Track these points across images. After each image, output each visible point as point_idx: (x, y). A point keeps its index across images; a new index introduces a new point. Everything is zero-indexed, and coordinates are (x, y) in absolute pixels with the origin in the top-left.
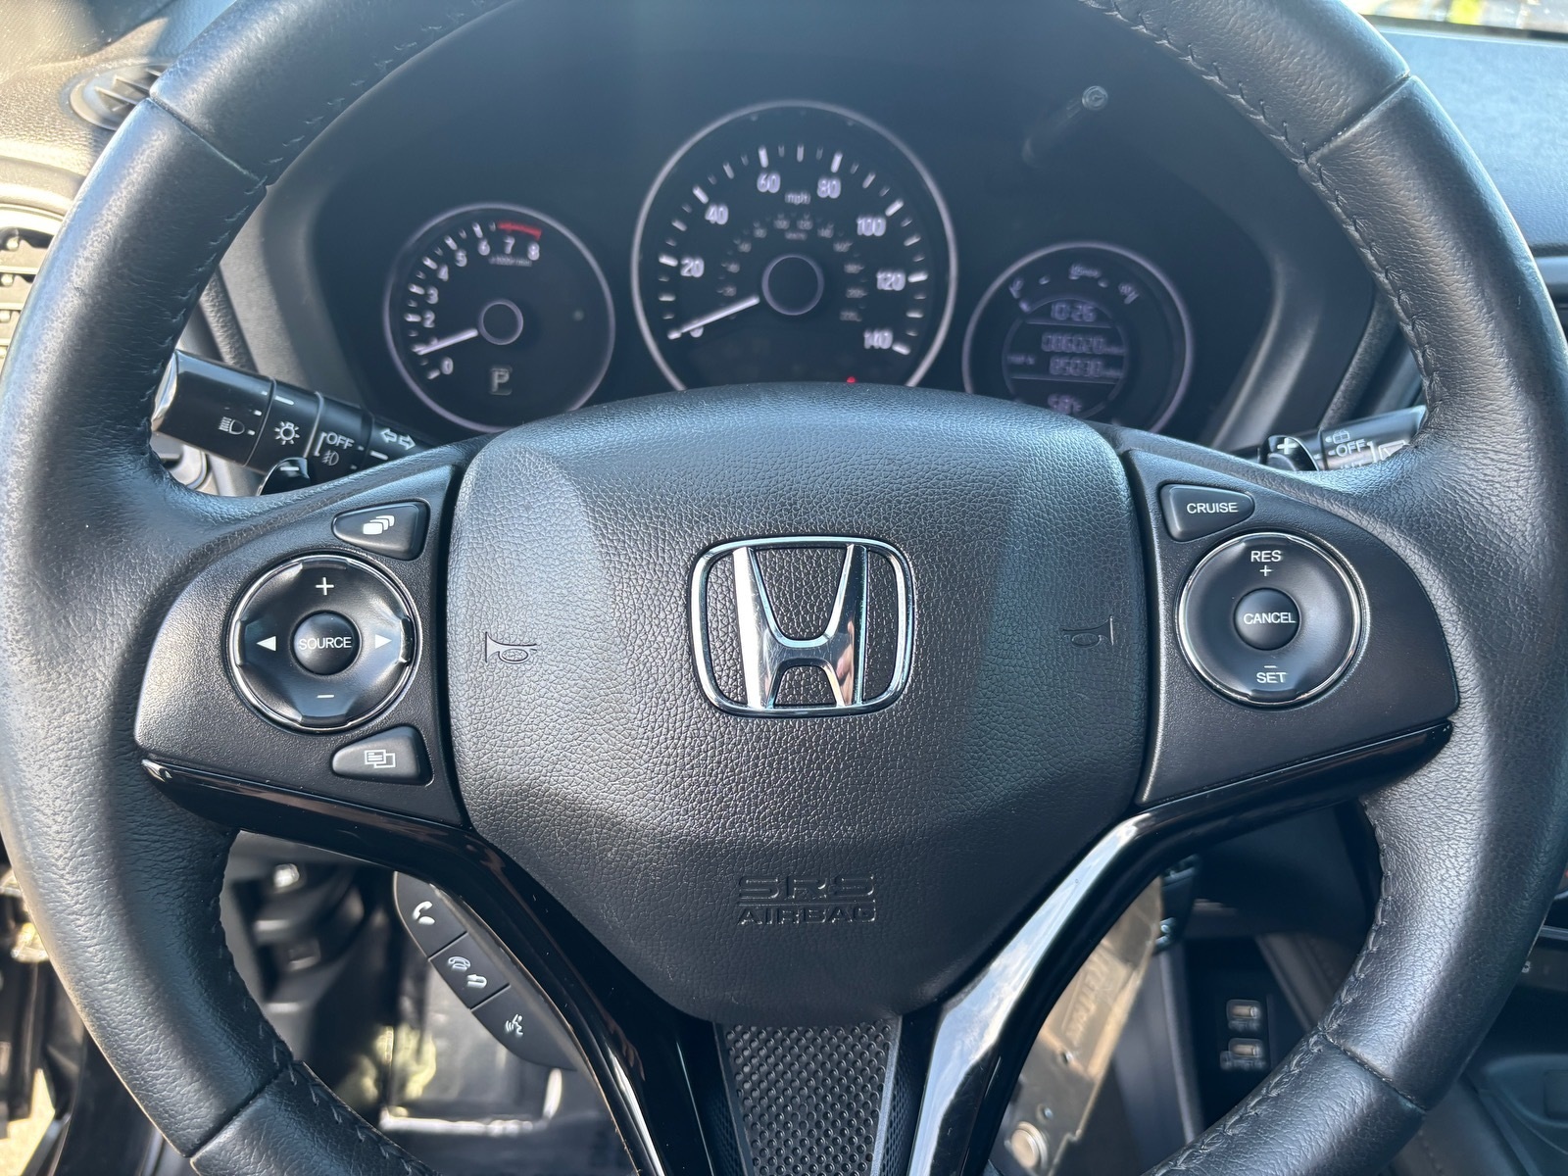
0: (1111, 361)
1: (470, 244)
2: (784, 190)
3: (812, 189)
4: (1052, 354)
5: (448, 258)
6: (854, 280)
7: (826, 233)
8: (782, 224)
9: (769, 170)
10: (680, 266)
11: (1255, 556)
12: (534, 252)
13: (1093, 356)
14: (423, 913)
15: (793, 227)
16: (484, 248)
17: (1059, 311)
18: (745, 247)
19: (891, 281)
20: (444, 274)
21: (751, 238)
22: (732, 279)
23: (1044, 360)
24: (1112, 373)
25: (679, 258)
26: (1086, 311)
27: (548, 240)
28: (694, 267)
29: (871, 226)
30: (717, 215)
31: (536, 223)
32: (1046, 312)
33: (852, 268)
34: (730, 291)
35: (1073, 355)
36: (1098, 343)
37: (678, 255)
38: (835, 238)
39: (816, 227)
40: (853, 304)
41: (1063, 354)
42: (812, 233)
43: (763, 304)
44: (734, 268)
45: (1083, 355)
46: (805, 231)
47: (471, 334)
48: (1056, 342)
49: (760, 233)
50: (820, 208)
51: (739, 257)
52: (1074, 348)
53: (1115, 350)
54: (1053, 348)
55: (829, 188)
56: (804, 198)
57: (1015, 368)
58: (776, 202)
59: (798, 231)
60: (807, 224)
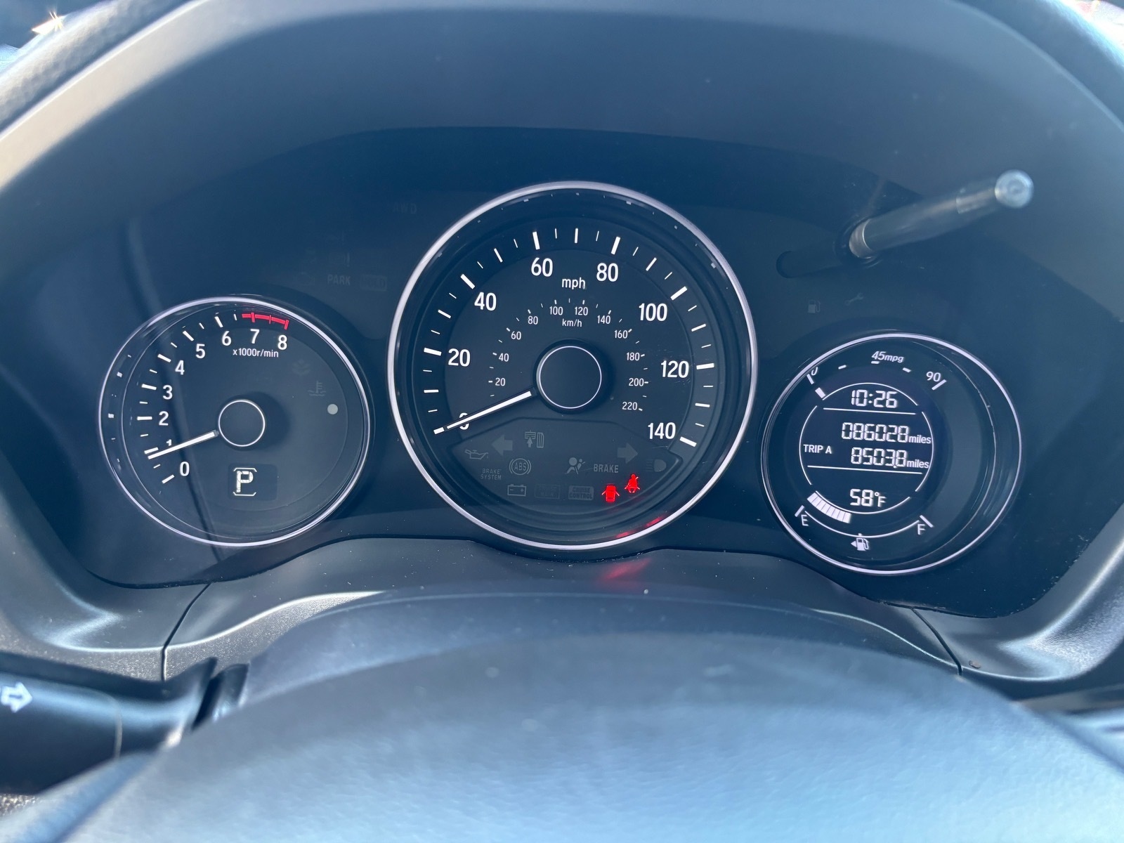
0: (916, 452)
1: (210, 338)
2: (558, 275)
3: (590, 275)
4: (853, 443)
5: (186, 351)
6: (636, 369)
7: (605, 320)
8: (557, 311)
9: (542, 254)
10: (446, 356)
12: (282, 341)
13: (897, 446)
15: (569, 315)
16: (226, 340)
17: (859, 398)
18: (517, 336)
19: (676, 369)
20: (180, 368)
21: (523, 326)
22: (502, 369)
23: (844, 449)
24: (918, 464)
25: (444, 349)
26: (888, 398)
27: (295, 331)
28: (460, 358)
29: (654, 312)
30: (487, 301)
31: (285, 317)
32: (844, 399)
33: (633, 357)
34: (501, 382)
35: (874, 444)
36: (902, 433)
37: (443, 345)
38: (615, 325)
39: (593, 314)
40: (635, 394)
41: (863, 444)
42: (589, 320)
43: (537, 397)
44: (504, 357)
45: (885, 445)
46: (581, 318)
47: (211, 435)
48: (857, 431)
49: (533, 320)
50: (598, 294)
51: (509, 346)
52: (875, 437)
53: (919, 439)
54: (853, 436)
55: (607, 272)
56: (581, 283)
57: (810, 458)
58: (550, 288)
59: (574, 318)
60: (583, 311)
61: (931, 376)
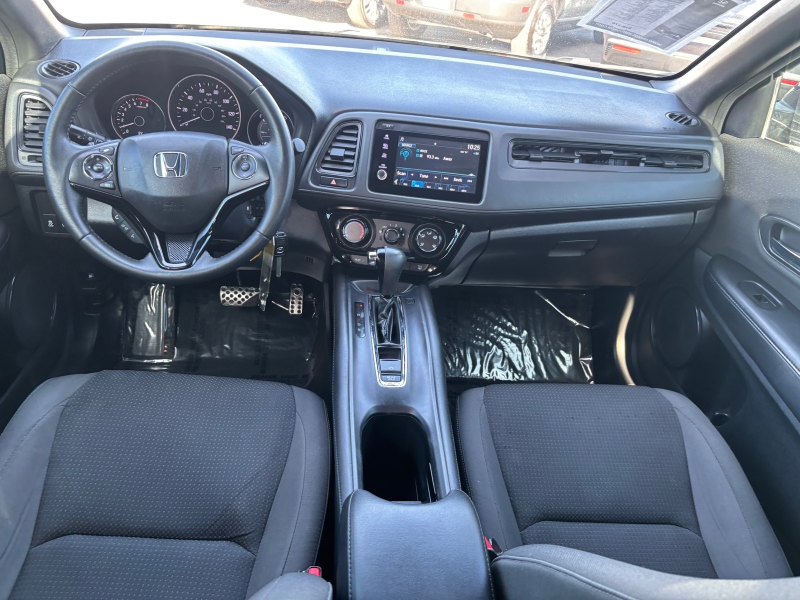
1: (132, 103)
2: (205, 92)
3: (212, 93)
5: (126, 106)
6: (223, 113)
7: (216, 102)
8: (206, 100)
9: (202, 88)
10: (182, 109)
11: (243, 157)
12: (147, 105)
14: (117, 217)
15: (208, 101)
16: (135, 104)
18: (197, 105)
19: (231, 114)
20: (125, 109)
21: (198, 103)
22: (194, 113)
25: (182, 108)
27: (150, 103)
28: (185, 110)
29: (226, 101)
30: (190, 98)
31: (148, 99)
33: (222, 111)
34: (194, 115)
38: (218, 104)
39: (213, 101)
40: (223, 119)
42: (212, 102)
43: (201, 118)
44: (195, 110)
47: (133, 123)
49: (201, 102)
50: (213, 96)
51: (195, 108)
55: (216, 92)
56: (210, 94)
57: (262, 134)
58: (204, 95)
59: (209, 102)
60: (211, 100)
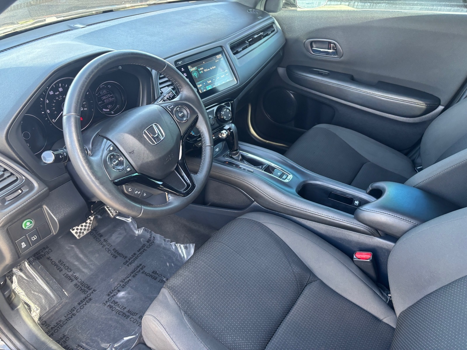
0: (112, 97)
2: (54, 93)
3: (59, 91)
4: (104, 100)
8: (57, 98)
9: (50, 91)
11: (177, 109)
13: (109, 98)
14: (130, 190)
17: (102, 93)
21: (54, 103)
24: (113, 99)
25: (45, 111)
26: (105, 92)
28: (47, 112)
30: (47, 101)
32: (100, 94)
34: (56, 112)
35: (107, 99)
36: (109, 95)
41: (105, 99)
44: (54, 109)
45: (108, 98)
46: (61, 98)
48: (104, 98)
49: (55, 101)
51: (54, 107)
52: (106, 98)
53: (111, 95)
54: (103, 99)
56: (58, 93)
57: (100, 104)
59: (60, 98)
60: (61, 97)
61: (109, 86)
